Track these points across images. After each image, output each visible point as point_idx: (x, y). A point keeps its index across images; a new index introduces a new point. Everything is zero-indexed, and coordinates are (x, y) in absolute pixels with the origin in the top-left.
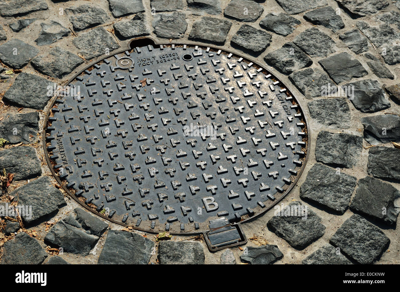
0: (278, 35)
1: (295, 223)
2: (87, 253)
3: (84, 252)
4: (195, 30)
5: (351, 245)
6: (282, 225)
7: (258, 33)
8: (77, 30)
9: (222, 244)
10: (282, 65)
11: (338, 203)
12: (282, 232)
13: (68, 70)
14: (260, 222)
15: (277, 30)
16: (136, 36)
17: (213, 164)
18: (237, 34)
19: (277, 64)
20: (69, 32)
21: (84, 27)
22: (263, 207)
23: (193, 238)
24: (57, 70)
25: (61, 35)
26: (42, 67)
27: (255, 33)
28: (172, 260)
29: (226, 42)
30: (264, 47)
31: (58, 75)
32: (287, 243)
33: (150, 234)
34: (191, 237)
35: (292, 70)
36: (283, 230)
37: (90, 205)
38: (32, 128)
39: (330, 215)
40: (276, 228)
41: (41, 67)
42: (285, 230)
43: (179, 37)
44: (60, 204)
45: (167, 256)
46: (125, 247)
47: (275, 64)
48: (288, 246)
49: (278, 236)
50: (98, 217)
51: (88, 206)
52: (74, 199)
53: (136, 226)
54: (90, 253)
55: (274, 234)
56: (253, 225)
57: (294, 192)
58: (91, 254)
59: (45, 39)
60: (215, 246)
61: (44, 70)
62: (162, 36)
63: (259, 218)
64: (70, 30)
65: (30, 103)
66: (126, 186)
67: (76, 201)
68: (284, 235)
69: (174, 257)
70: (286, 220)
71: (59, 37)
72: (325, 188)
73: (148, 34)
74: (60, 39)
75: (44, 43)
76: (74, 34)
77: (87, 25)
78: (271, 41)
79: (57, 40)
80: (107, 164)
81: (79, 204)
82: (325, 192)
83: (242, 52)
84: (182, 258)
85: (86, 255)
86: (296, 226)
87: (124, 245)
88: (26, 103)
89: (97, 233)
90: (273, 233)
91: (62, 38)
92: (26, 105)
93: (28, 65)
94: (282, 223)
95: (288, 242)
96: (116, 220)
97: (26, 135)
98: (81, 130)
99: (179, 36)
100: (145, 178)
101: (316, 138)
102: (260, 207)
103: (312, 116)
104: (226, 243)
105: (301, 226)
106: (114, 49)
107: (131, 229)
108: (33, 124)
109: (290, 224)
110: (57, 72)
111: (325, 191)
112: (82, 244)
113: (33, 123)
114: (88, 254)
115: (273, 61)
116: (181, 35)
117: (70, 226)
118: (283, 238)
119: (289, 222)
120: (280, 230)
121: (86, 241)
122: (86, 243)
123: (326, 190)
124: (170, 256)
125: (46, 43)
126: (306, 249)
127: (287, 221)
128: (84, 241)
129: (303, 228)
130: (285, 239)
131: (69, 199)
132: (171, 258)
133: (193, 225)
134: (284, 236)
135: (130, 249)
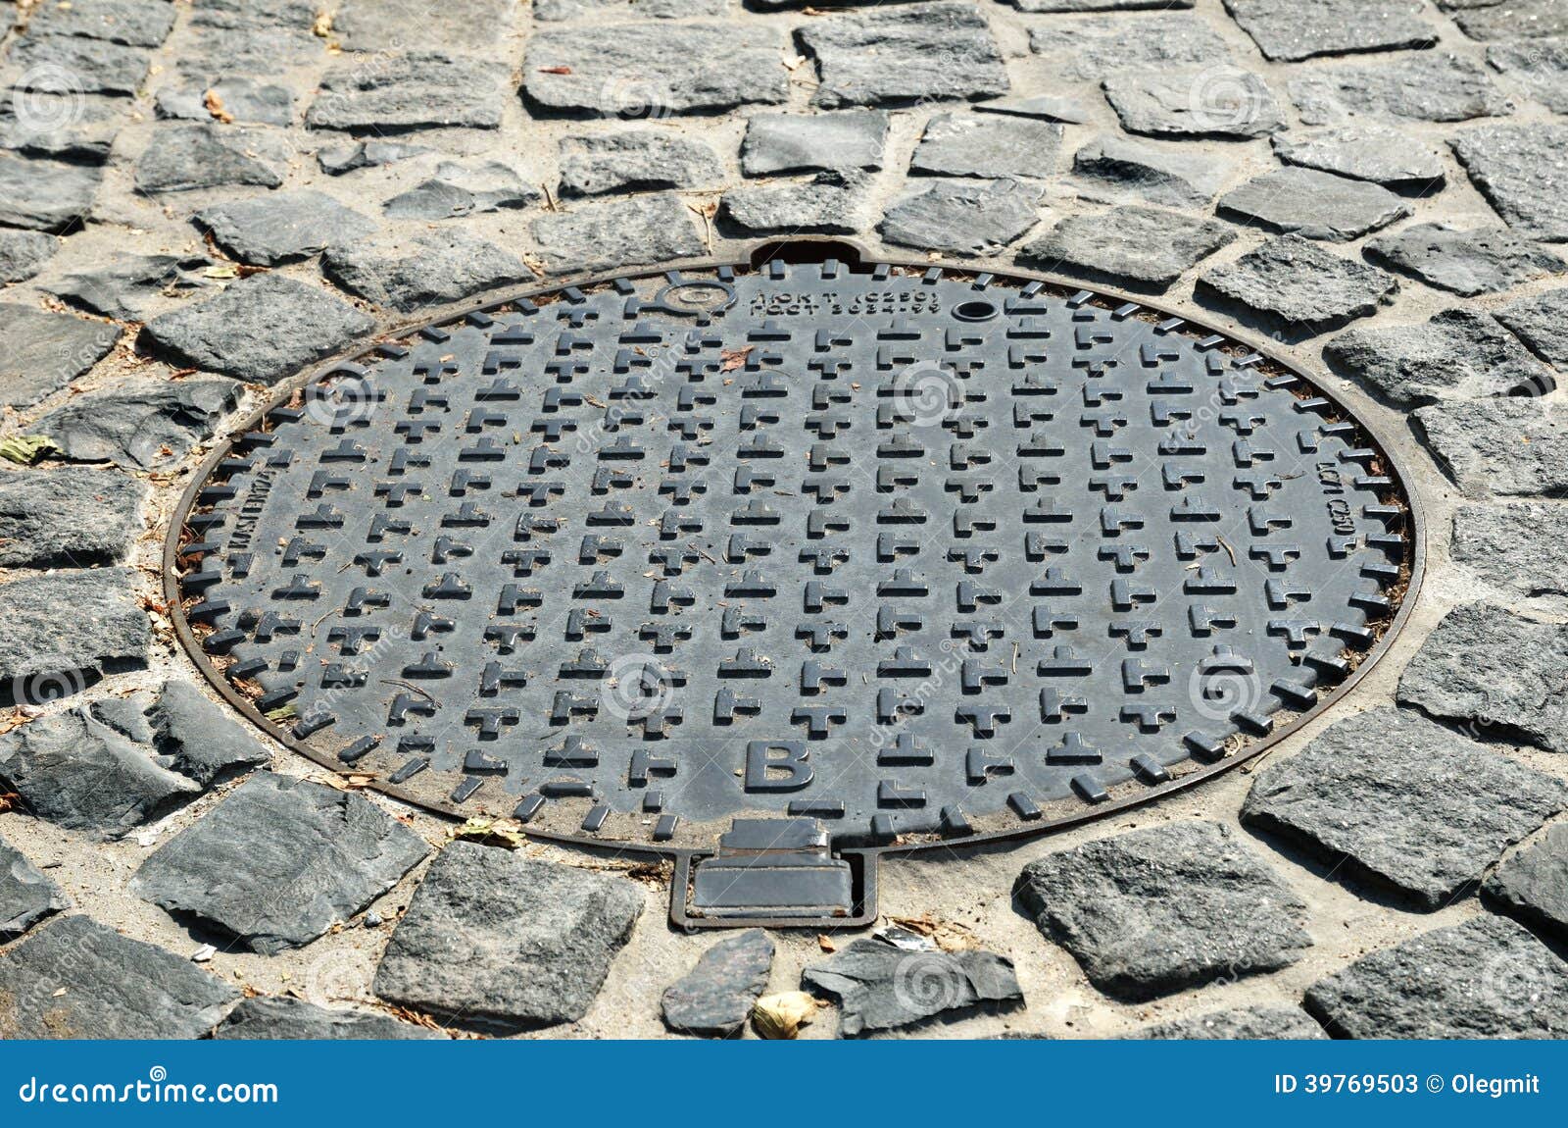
0: (1434, 291)
1: (1154, 895)
2: (115, 831)
3: (106, 825)
4: (1056, 236)
5: (1411, 1028)
6: (1081, 890)
7: (1339, 272)
8: (568, 192)
9: (745, 911)
10: (1395, 373)
11: (1427, 862)
12: (1066, 920)
13: (450, 290)
14: (986, 873)
15: (1433, 272)
16: (792, 229)
17: (877, 640)
18: (1239, 264)
19: (1372, 368)
20: (534, 197)
21: (602, 189)
22: (1025, 818)
23: (622, 869)
24: (401, 282)
25: (496, 201)
26: (354, 267)
27: (1325, 270)
28: (465, 914)
29: (1175, 285)
30: (1342, 311)
31: (400, 298)
32: (1076, 967)
33: (433, 820)
34: (614, 862)
35: (1438, 397)
36: (1077, 912)
37: (241, 685)
38: (184, 428)
39: (1365, 903)
40: (1047, 898)
41: (348, 266)
42: (1085, 910)
43: (977, 252)
44: (116, 654)
45: (449, 894)
46: (289, 832)
47: (1363, 368)
48: (1074, 978)
49: (1046, 936)
50: (246, 726)
51: (233, 685)
52: (190, 656)
53: (392, 780)
54: (130, 835)
55: (1029, 927)
56: (943, 876)
57: (1222, 794)
58: (130, 840)
59: (426, 201)
60: (707, 911)
61: (354, 277)
62: (902, 240)
63: (985, 857)
64: (542, 192)
65: (229, 357)
66: (441, 649)
67: (195, 663)
68: (1075, 930)
69: (480, 906)
70: (1108, 875)
71: (482, 204)
72: (1384, 795)
73: (850, 231)
74: (486, 211)
75: (412, 213)
76: (551, 206)
77: (615, 182)
78: (1388, 303)
79: (473, 212)
80: (409, 572)
81: (201, 672)
82: (1375, 810)
83: (1234, 321)
84: (519, 921)
85: (105, 840)
86: (1150, 904)
87: (285, 828)
88: (217, 355)
89: (201, 766)
90: (1028, 923)
91: (494, 211)
92: (213, 362)
93: (307, 264)
94: (1088, 882)
95: (1083, 961)
96: (317, 749)
97: (146, 444)
98: (375, 461)
99: (980, 248)
100: (539, 639)
101: (1433, 624)
102: (1013, 814)
103: (1457, 551)
104: (768, 909)
105: (1175, 907)
106: (680, 256)
107: (361, 788)
108: (193, 414)
109: (1126, 892)
110: (403, 288)
111: (1379, 805)
112: (111, 794)
113: (195, 408)
114: (119, 837)
115: (1358, 357)
116: (988, 248)
117: (108, 728)
118: (1067, 948)
119: (1123, 885)
120: (1064, 911)
121: (134, 787)
122: (129, 792)
123: (1382, 802)
124: (464, 899)
125: (419, 215)
126: (1160, 1002)
127: (1117, 881)
128: (123, 785)
129: (1181, 917)
130: (1070, 951)
131: (173, 652)
132: (467, 907)
133: (651, 819)
134: (1071, 937)
135: (302, 844)
